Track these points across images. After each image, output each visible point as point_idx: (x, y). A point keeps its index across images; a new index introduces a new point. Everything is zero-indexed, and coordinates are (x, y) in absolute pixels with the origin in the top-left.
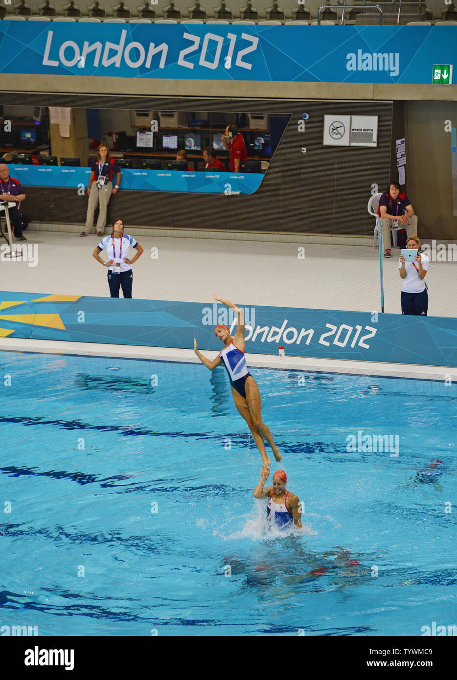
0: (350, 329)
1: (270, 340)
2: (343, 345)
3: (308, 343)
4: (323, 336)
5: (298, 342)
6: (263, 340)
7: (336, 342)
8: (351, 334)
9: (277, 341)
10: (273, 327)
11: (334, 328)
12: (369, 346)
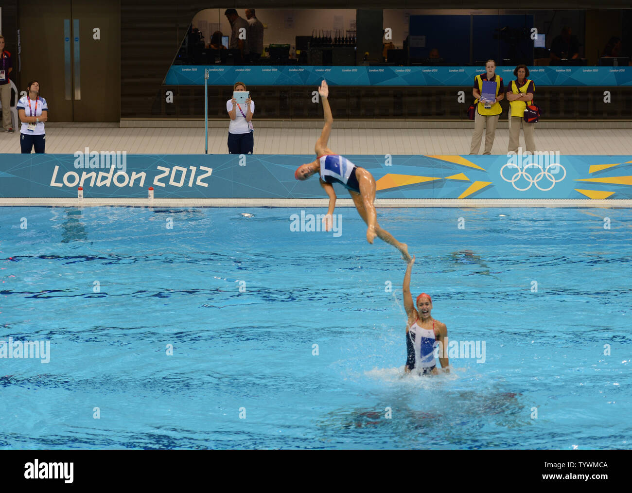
0: (184, 170)
1: (99, 184)
2: (180, 185)
3: (142, 184)
4: (157, 178)
5: (131, 185)
6: (92, 185)
7: (172, 182)
8: (186, 174)
9: (108, 185)
10: (100, 172)
11: (167, 170)
12: (207, 184)
